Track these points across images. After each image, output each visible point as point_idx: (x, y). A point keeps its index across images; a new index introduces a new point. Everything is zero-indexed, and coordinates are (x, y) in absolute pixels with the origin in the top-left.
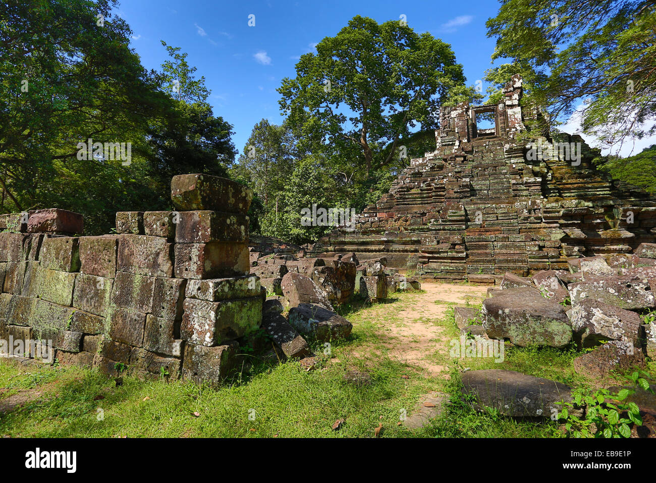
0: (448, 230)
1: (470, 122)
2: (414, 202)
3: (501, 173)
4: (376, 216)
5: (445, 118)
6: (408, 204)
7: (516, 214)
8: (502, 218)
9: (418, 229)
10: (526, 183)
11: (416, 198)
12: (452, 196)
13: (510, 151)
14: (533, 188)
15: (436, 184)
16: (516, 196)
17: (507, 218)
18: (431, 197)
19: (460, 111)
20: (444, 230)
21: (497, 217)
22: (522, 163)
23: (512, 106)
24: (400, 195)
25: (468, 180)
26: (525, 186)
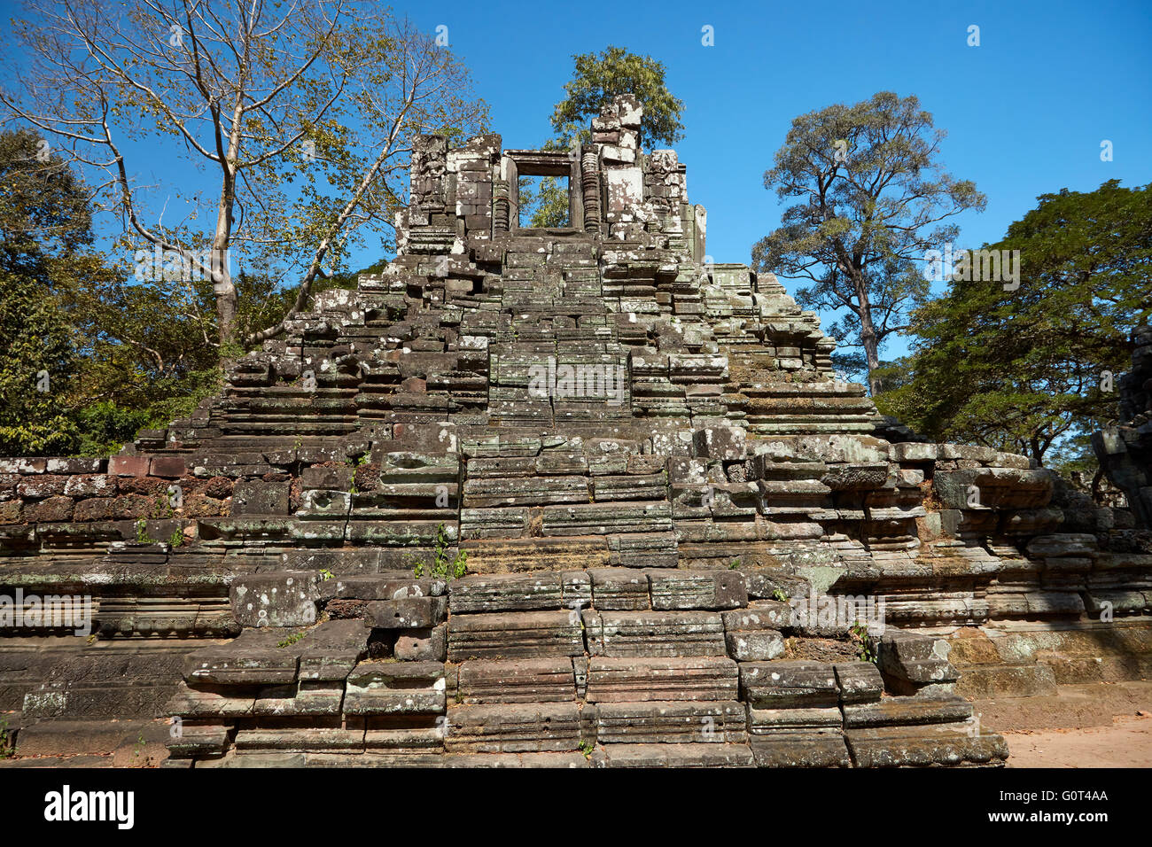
0: (377, 542)
1: (501, 190)
2: (291, 426)
3: (593, 337)
4: (103, 468)
5: (428, 169)
6: (268, 432)
7: (662, 477)
8: (608, 493)
9: (256, 535)
10: (678, 370)
11: (298, 410)
12: (419, 400)
13: (619, 274)
14: (701, 389)
15: (373, 364)
16: (645, 413)
17: (632, 492)
18: (352, 411)
19: (474, 156)
20: (358, 542)
21: (592, 488)
23: (617, 164)
24: (240, 394)
25: (481, 342)
26: (673, 382)
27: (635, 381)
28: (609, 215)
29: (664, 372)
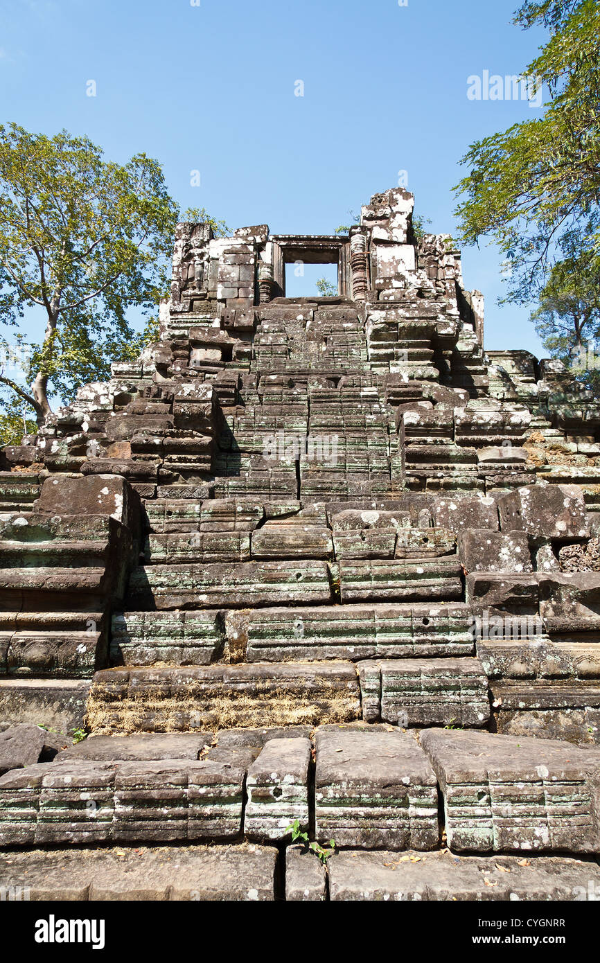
1: (264, 273)
5: (191, 256)
7: (452, 563)
10: (467, 427)
13: (388, 332)
14: (498, 452)
16: (420, 484)
19: (238, 242)
22: (430, 379)
23: (388, 243)
26: (461, 443)
27: (410, 443)
28: (377, 282)
29: (448, 431)
